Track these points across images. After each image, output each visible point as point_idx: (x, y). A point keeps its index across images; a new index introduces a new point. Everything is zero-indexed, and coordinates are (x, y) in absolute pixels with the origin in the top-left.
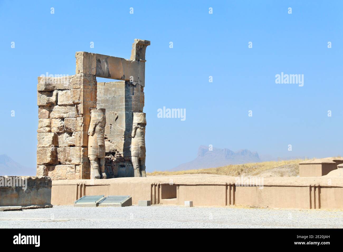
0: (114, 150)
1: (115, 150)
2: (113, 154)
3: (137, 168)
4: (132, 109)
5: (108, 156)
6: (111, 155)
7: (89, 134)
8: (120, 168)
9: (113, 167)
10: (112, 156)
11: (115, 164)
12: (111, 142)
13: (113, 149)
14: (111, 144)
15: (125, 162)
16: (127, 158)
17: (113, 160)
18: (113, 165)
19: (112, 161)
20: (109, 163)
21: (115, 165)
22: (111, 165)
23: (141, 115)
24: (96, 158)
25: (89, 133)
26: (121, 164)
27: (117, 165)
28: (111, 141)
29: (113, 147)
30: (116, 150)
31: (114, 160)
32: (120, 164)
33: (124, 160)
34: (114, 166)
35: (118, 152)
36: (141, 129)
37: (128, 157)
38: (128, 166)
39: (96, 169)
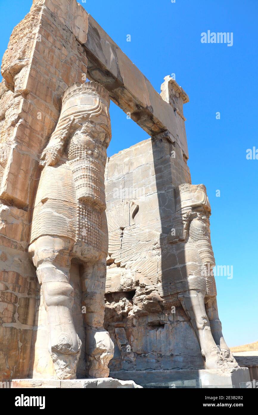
0: (131, 285)
1: (134, 285)
2: (130, 294)
3: (204, 326)
4: (172, 182)
5: (117, 301)
6: (124, 299)
7: (42, 163)
8: (150, 330)
9: (130, 330)
10: (127, 301)
11: (135, 320)
12: (124, 267)
13: (130, 282)
14: (123, 270)
15: (162, 313)
16: (171, 301)
17: (129, 311)
18: (129, 324)
19: (125, 315)
20: (118, 320)
21: (134, 323)
22: (124, 326)
23: (199, 188)
24: (61, 252)
25: (43, 159)
26: (152, 319)
27: (140, 324)
28: (122, 265)
29: (129, 275)
30: (137, 283)
31: (131, 313)
32: (150, 321)
33: (160, 309)
34: (134, 326)
35: (143, 287)
36: (200, 219)
37: (171, 295)
38: (172, 323)
39: (58, 304)
